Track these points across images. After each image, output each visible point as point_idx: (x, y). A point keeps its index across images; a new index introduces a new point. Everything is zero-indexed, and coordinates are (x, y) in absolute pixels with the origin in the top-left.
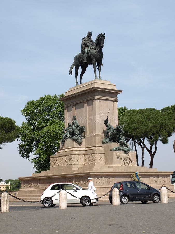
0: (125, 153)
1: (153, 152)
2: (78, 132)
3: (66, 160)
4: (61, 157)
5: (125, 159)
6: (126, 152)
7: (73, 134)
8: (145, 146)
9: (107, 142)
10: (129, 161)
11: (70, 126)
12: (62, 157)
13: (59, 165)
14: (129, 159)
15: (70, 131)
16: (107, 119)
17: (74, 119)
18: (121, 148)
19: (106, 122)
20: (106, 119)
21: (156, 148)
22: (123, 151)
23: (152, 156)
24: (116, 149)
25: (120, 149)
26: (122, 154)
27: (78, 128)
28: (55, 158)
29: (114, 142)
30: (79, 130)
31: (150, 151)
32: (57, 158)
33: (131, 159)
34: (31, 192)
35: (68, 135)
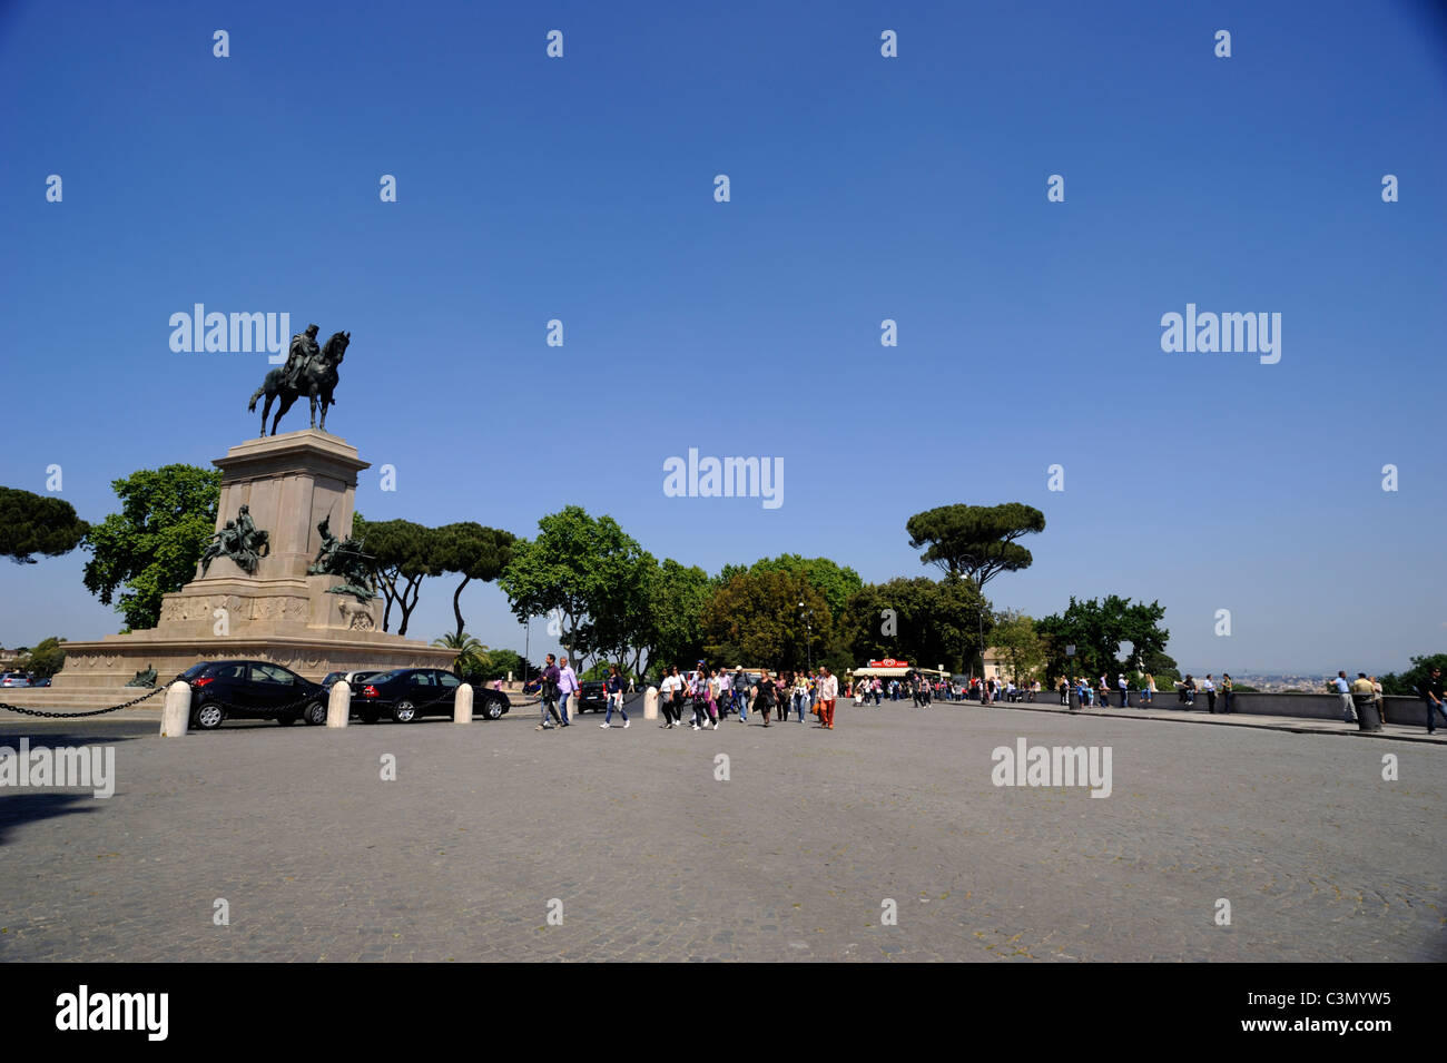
0: (359, 602)
1: (408, 606)
2: (250, 543)
3: (206, 605)
4: (193, 599)
5: (359, 614)
6: (361, 599)
7: (234, 546)
8: (395, 593)
9: (319, 573)
10: (365, 620)
11: (230, 526)
12: (197, 599)
13: (185, 618)
14: (368, 615)
15: (228, 539)
16: (327, 521)
17: (245, 511)
18: (351, 589)
19: (323, 528)
20: (325, 519)
21: (416, 598)
22: (354, 597)
23: (407, 613)
24: (338, 592)
25: (347, 592)
26: (353, 604)
27: (251, 534)
28: (177, 600)
29: (337, 573)
30: (253, 540)
31: (403, 603)
32: (184, 600)
33: (372, 615)
34: (92, 680)
35: (223, 548)
